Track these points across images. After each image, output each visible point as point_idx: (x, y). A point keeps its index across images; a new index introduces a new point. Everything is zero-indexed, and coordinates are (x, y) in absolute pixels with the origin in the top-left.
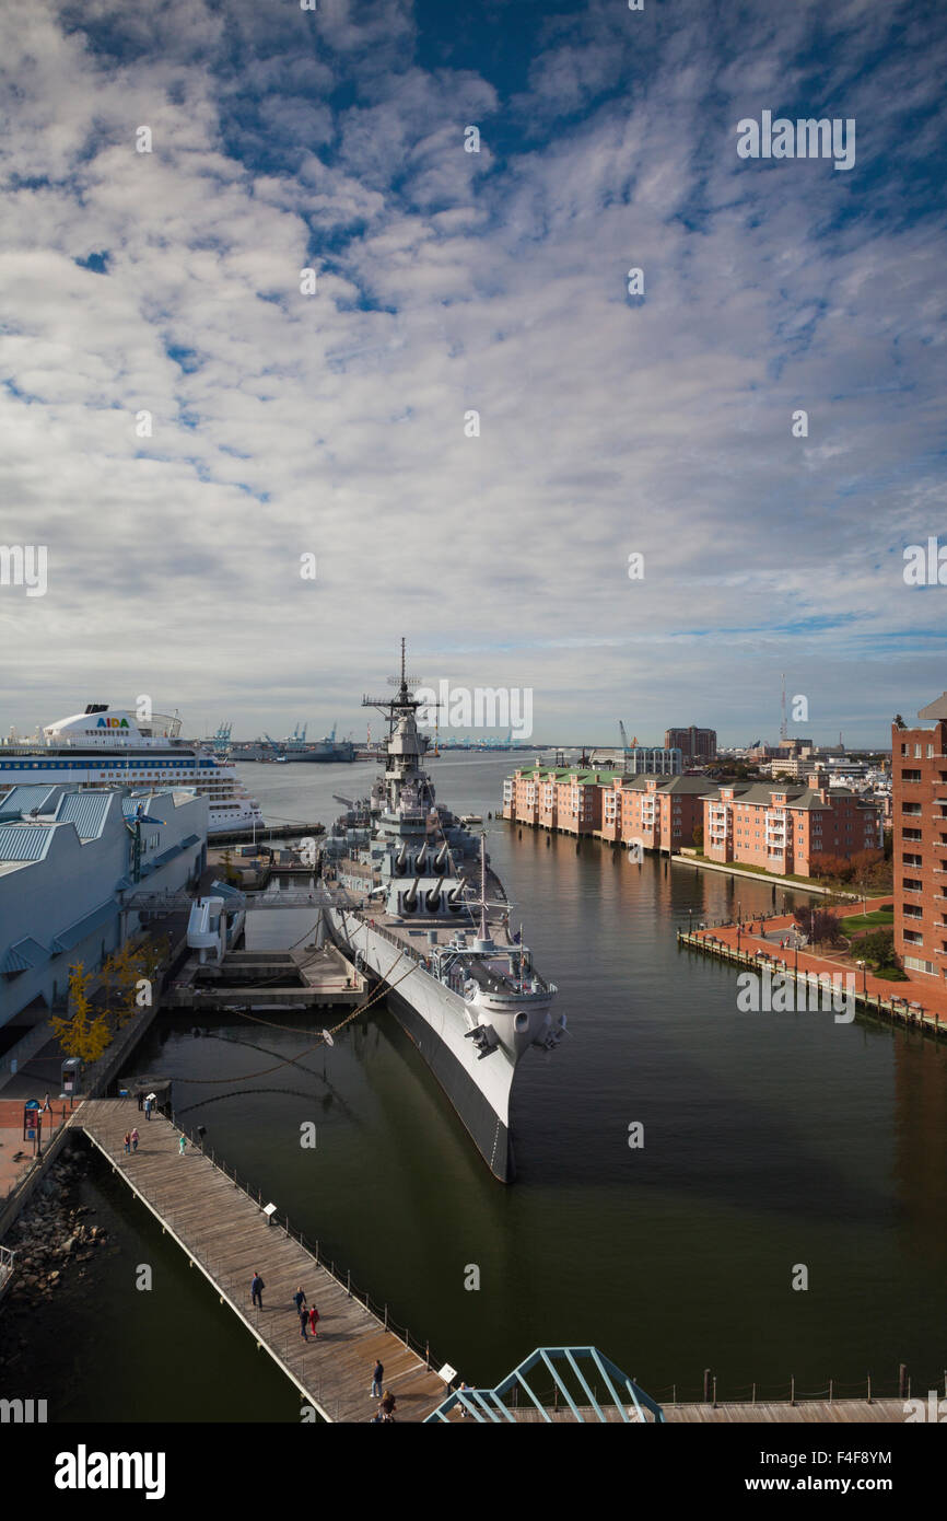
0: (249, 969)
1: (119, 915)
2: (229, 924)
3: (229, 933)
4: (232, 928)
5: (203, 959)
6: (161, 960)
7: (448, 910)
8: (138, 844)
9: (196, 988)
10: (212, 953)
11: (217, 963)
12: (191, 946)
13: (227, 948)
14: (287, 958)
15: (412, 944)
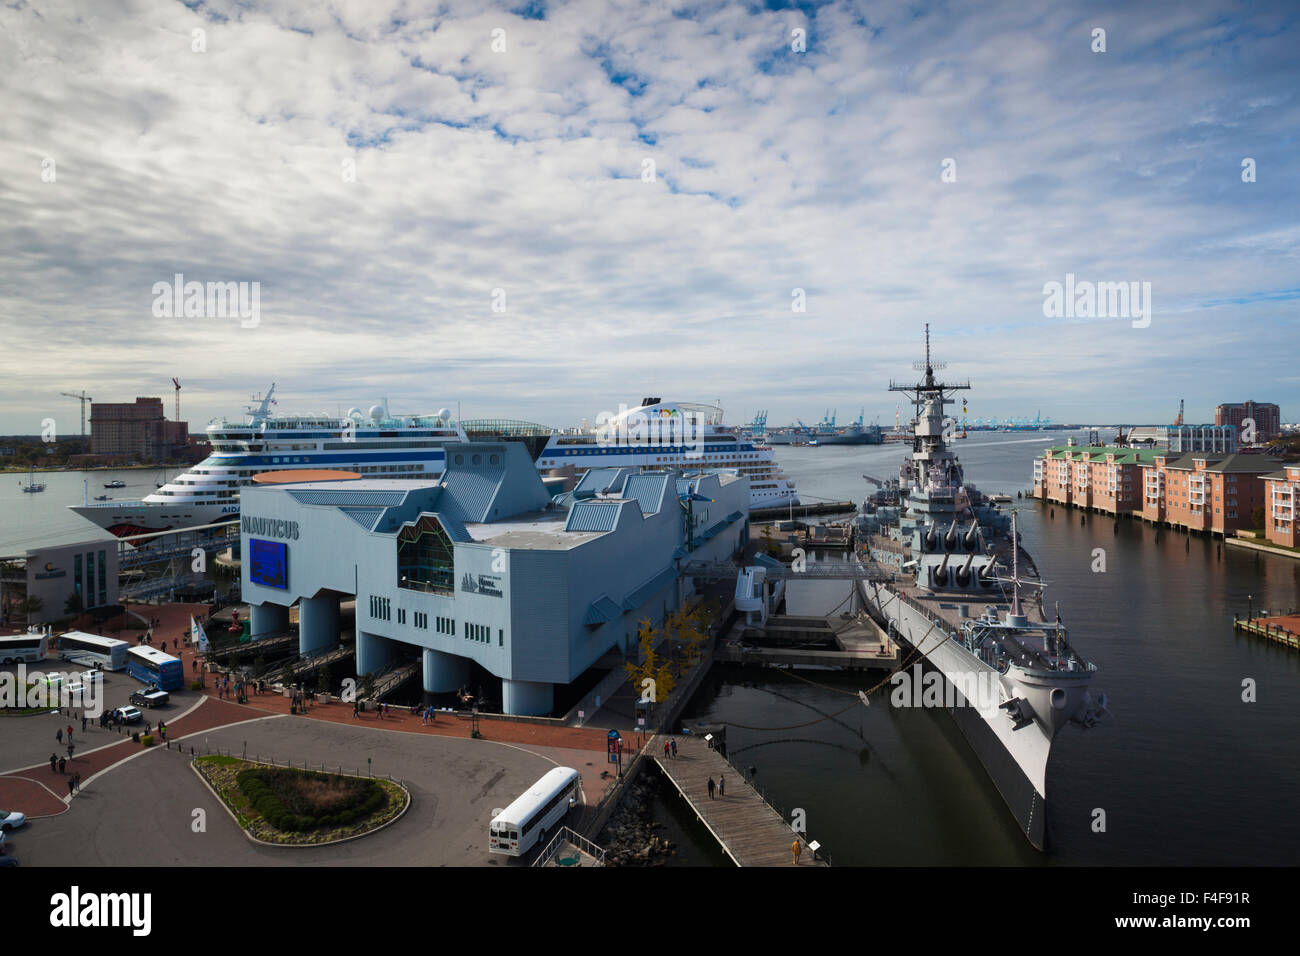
0: (791, 632)
1: (677, 580)
2: (771, 591)
3: (771, 600)
4: (774, 595)
5: (749, 621)
6: (713, 621)
7: (979, 586)
8: (691, 519)
9: (744, 646)
10: (757, 616)
11: (762, 625)
12: (738, 609)
13: (770, 613)
14: (824, 624)
15: (943, 617)
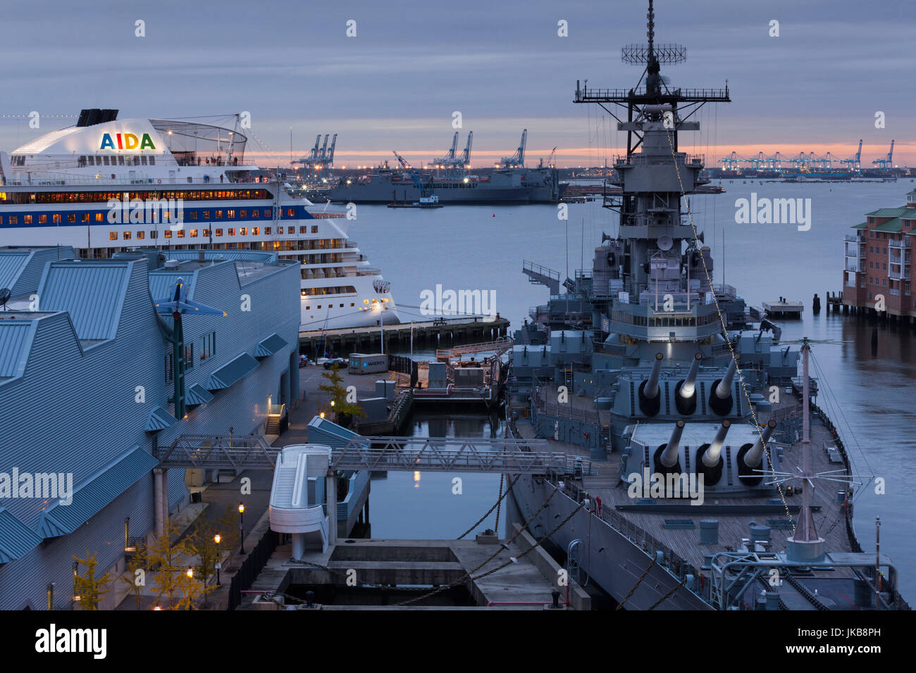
0: (380, 572)
1: (153, 475)
2: (341, 494)
3: (342, 509)
4: (347, 500)
5: (298, 553)
6: (226, 554)
7: (737, 483)
8: (179, 351)
9: (288, 602)
10: (313, 543)
11: (323, 560)
12: (273, 528)
13: (341, 534)
14: (447, 555)
15: (672, 546)
